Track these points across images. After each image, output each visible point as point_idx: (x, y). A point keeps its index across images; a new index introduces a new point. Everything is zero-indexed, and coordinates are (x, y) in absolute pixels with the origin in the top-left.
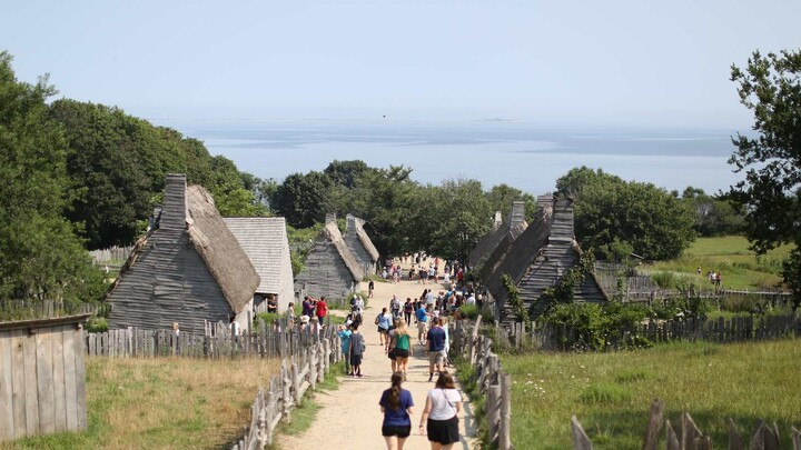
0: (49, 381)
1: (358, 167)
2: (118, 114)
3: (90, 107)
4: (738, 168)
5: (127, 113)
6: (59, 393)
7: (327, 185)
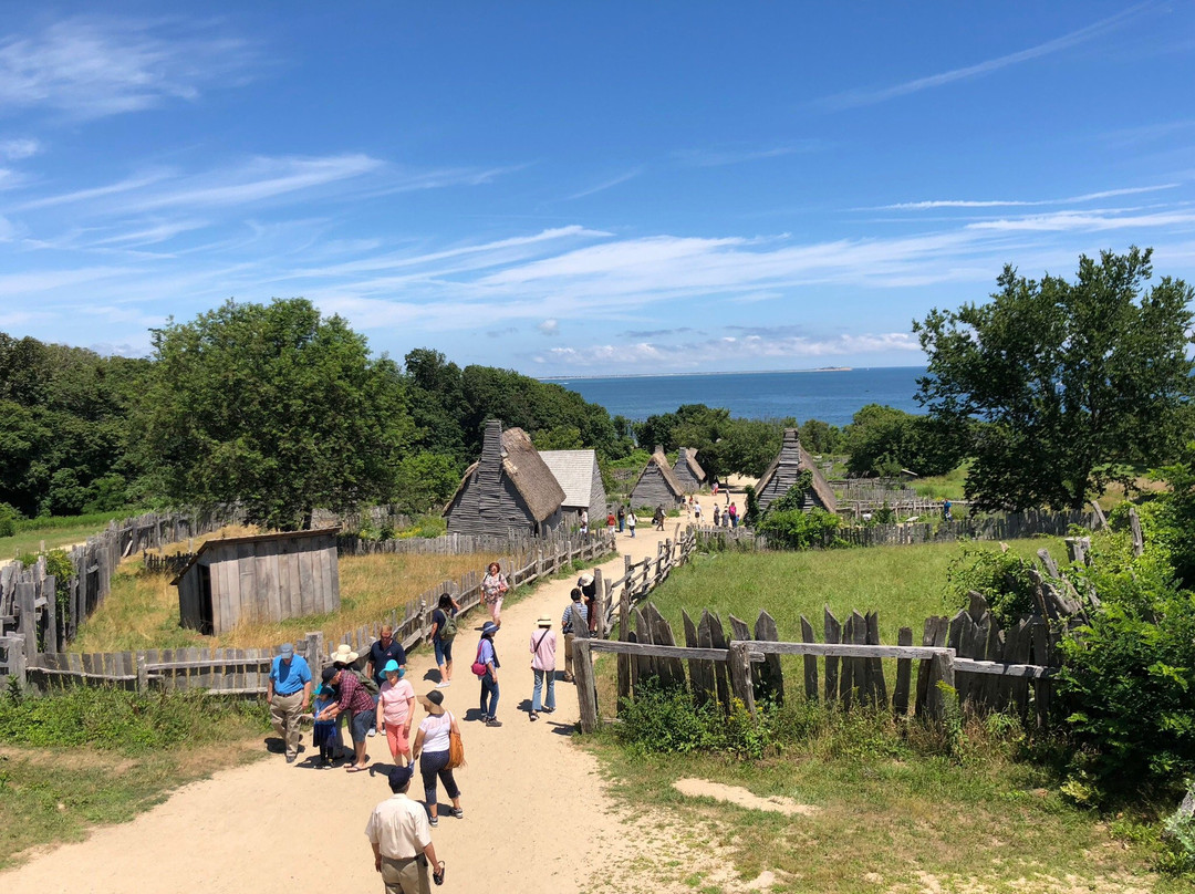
0: (310, 577)
1: (699, 409)
2: (514, 375)
3: (491, 370)
4: (920, 403)
5: (520, 374)
6: (317, 586)
7: (677, 423)
